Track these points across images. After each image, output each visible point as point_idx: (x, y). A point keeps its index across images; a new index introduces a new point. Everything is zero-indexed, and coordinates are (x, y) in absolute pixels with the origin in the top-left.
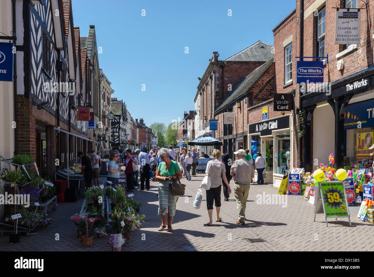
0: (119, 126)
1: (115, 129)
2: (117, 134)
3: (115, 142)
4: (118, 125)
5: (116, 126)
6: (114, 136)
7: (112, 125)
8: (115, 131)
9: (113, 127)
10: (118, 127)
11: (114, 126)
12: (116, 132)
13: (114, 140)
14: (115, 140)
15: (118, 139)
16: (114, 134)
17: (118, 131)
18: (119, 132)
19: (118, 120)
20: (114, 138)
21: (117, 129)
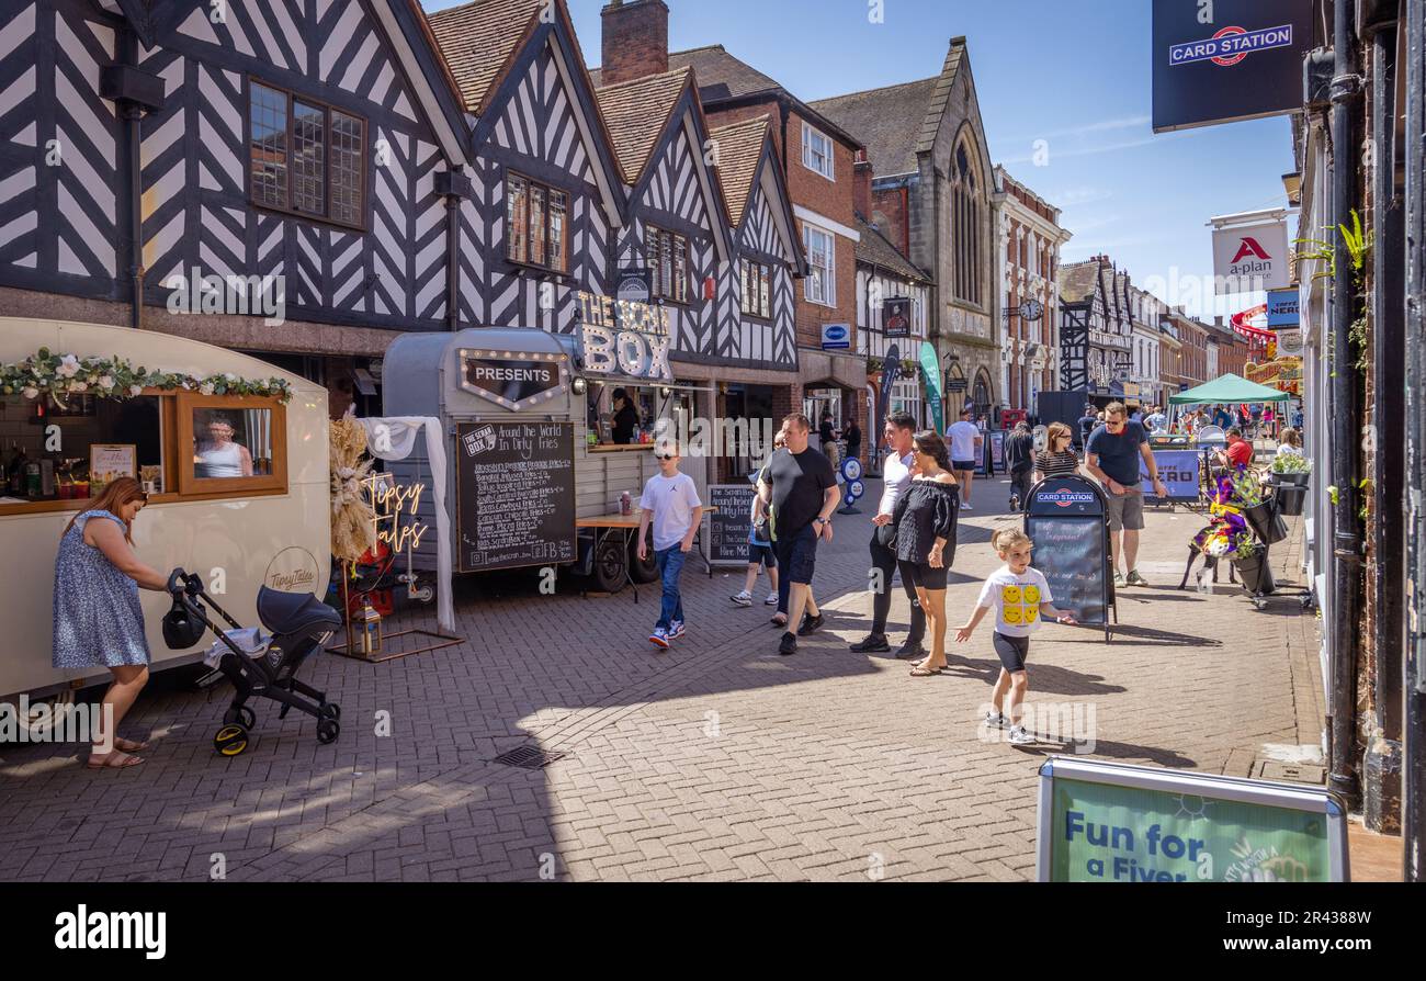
0: (1086, 337)
1: (1073, 349)
2: (1079, 364)
3: (1074, 390)
4: (1083, 335)
5: (1076, 340)
6: (1070, 370)
7: (1062, 337)
8: (1073, 355)
9: (1066, 342)
10: (1084, 342)
11: (1070, 340)
12: (1077, 358)
13: (1070, 383)
14: (1074, 383)
15: (1081, 379)
16: (1069, 363)
17: (1081, 354)
18: (1085, 358)
19: (1083, 322)
20: (1069, 376)
21: (1080, 349)
